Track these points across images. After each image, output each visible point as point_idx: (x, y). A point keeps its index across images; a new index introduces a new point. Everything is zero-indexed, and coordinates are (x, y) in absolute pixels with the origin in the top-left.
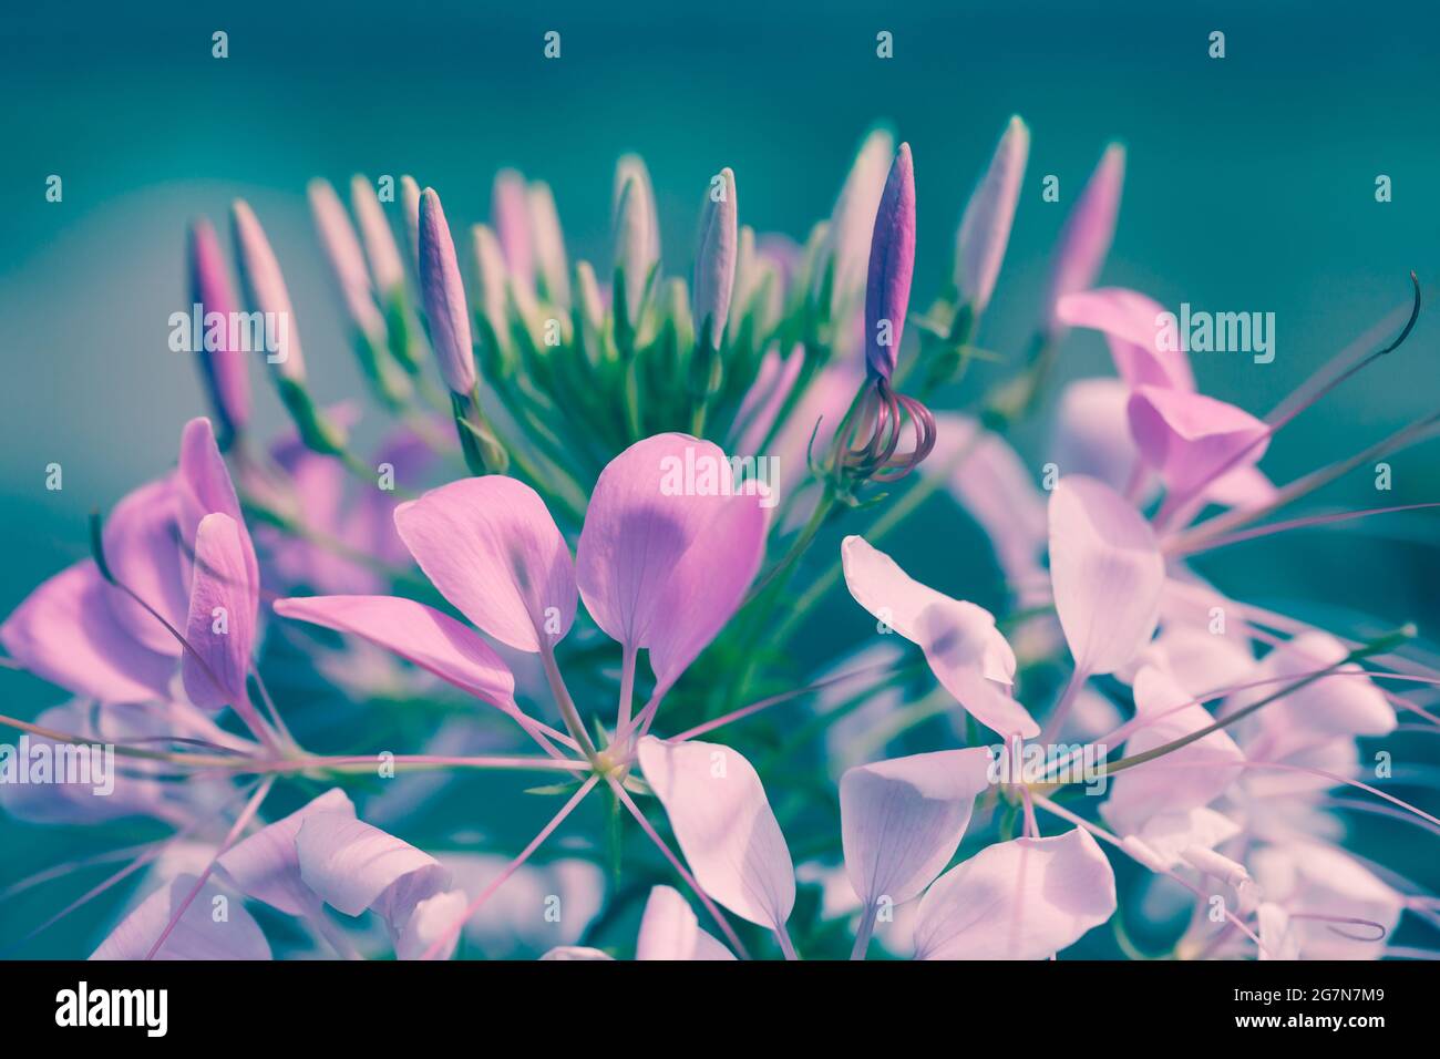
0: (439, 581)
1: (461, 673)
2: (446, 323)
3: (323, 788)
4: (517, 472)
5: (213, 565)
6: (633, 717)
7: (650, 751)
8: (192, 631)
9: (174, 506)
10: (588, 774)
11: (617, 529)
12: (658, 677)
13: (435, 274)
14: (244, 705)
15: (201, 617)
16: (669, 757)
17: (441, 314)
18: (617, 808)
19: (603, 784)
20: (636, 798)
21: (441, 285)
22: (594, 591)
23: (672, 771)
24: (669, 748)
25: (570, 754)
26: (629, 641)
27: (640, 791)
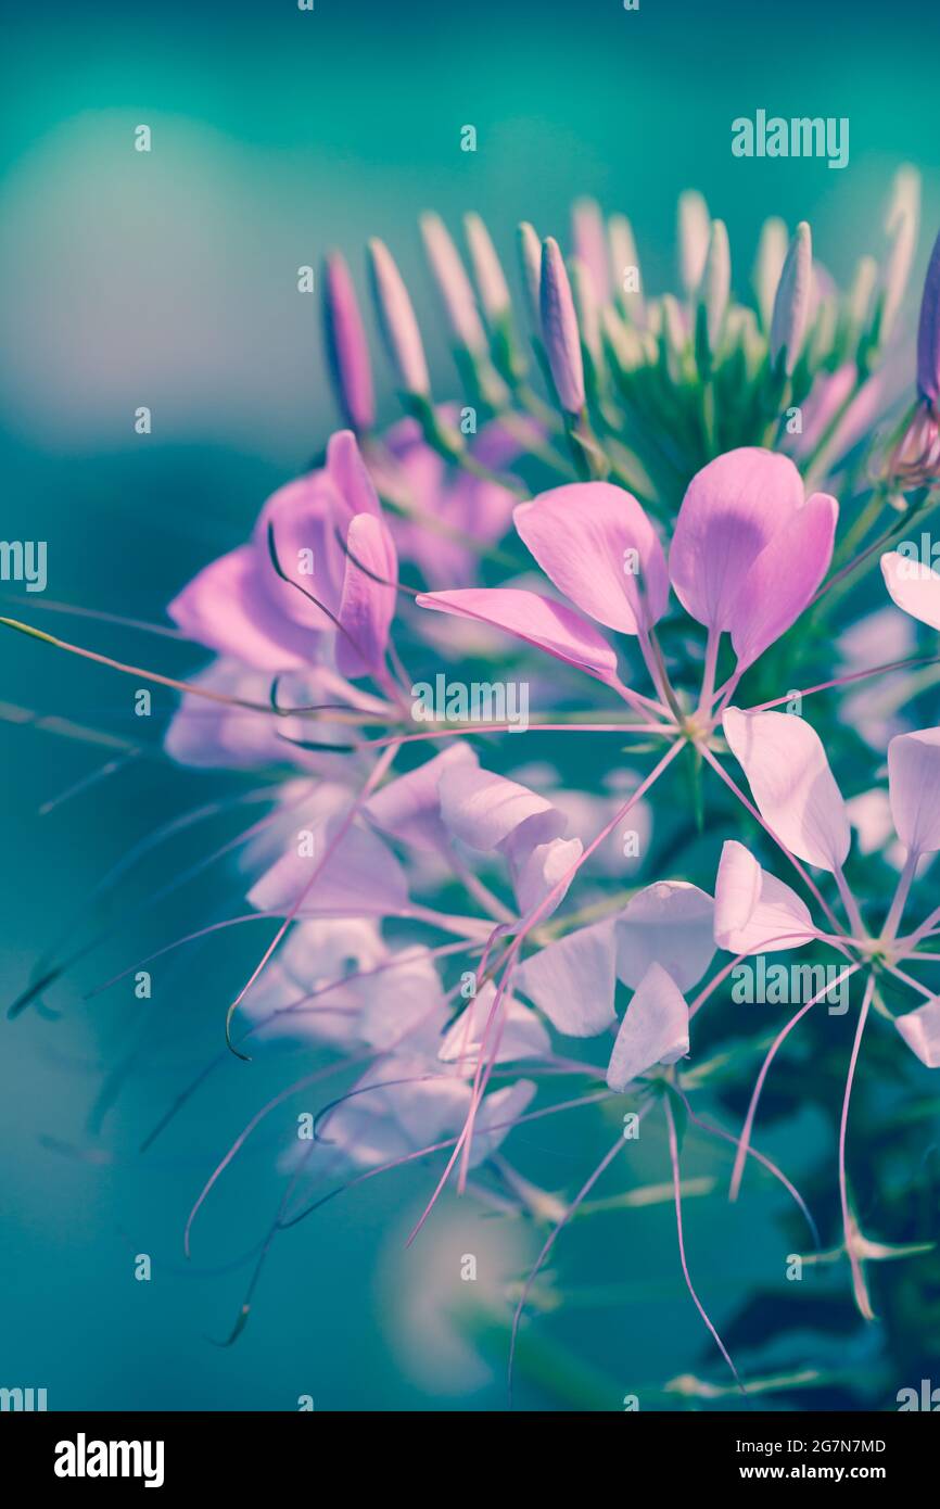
0: (553, 574)
1: (575, 655)
2: (561, 352)
3: (447, 743)
4: (615, 479)
5: (361, 560)
6: (715, 690)
7: (732, 718)
8: (344, 615)
9: (321, 507)
10: (677, 737)
11: (704, 530)
12: (739, 655)
13: (554, 311)
14: (382, 673)
15: (351, 602)
16: (749, 725)
17: (558, 345)
18: (699, 763)
19: (690, 745)
20: (716, 755)
21: (559, 320)
22: (683, 582)
23: (750, 737)
24: (749, 716)
25: (665, 721)
26: (714, 624)
27: (719, 749)
